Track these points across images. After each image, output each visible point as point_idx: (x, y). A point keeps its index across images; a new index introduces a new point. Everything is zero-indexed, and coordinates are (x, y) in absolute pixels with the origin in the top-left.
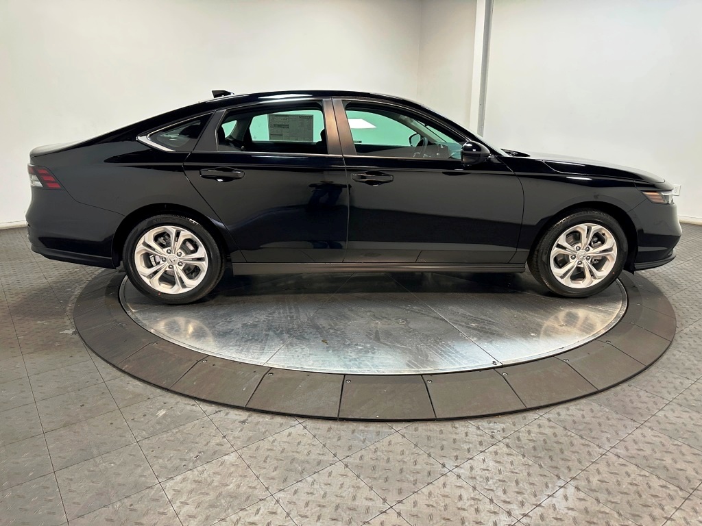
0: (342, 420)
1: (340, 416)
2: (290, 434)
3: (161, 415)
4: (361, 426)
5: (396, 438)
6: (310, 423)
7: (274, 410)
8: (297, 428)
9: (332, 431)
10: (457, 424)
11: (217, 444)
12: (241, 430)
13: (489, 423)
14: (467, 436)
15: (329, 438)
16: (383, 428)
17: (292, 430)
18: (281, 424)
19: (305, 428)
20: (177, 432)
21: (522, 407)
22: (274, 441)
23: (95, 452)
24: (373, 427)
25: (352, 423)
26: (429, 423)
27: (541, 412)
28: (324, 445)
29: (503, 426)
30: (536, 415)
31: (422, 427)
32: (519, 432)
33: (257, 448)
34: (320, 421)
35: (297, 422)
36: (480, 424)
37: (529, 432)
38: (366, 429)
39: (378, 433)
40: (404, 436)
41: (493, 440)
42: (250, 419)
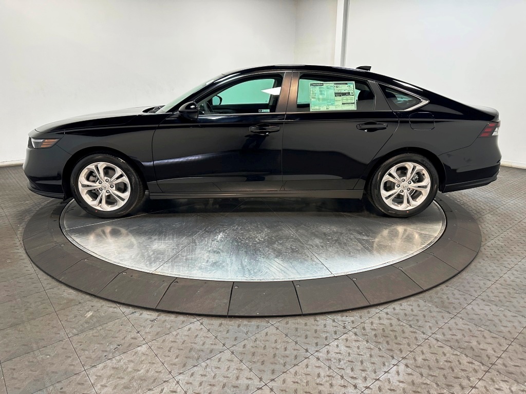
0: (231, 317)
1: (229, 314)
2: (189, 329)
3: (89, 316)
4: (245, 322)
5: (272, 330)
6: (206, 320)
7: (178, 311)
8: (195, 324)
9: (222, 326)
10: (318, 318)
11: (132, 338)
12: (152, 327)
13: (342, 317)
14: (325, 327)
15: (220, 331)
16: (262, 323)
17: (191, 326)
18: (183, 322)
19: (202, 324)
20: (101, 329)
21: (367, 304)
22: (177, 335)
23: (34, 346)
24: (254, 322)
25: (238, 319)
26: (297, 318)
27: (381, 308)
28: (216, 337)
29: (352, 319)
30: (378, 310)
31: (291, 321)
32: (365, 323)
33: (164, 341)
34: (213, 318)
35: (195, 320)
36: (335, 317)
37: (372, 323)
38: (249, 323)
39: (258, 327)
40: (277, 329)
41: (345, 330)
42: (159, 318)
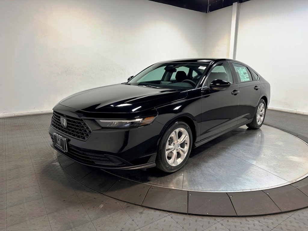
0: (190, 214)
1: (189, 213)
2: (165, 221)
3: (101, 207)
4: (199, 218)
5: (219, 225)
6: (174, 215)
7: (156, 208)
8: (168, 218)
9: (185, 220)
10: (248, 219)
11: (130, 224)
12: (141, 217)
13: (264, 219)
14: (254, 226)
15: (185, 224)
16: (212, 220)
17: (165, 218)
18: (160, 215)
19: (172, 217)
20: (110, 217)
21: (279, 211)
22: (158, 224)
23: (72, 226)
24: (206, 219)
25: (195, 216)
26: (234, 218)
27: (290, 214)
28: (183, 228)
29: (272, 221)
30: (287, 216)
31: (230, 219)
32: (281, 225)
33: (150, 228)
34: (178, 214)
35: (167, 215)
36: (260, 219)
37: (286, 225)
38: (202, 220)
39: (209, 223)
40: (222, 225)
41: (269, 229)
42: (144, 211)
